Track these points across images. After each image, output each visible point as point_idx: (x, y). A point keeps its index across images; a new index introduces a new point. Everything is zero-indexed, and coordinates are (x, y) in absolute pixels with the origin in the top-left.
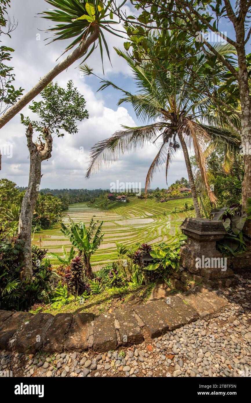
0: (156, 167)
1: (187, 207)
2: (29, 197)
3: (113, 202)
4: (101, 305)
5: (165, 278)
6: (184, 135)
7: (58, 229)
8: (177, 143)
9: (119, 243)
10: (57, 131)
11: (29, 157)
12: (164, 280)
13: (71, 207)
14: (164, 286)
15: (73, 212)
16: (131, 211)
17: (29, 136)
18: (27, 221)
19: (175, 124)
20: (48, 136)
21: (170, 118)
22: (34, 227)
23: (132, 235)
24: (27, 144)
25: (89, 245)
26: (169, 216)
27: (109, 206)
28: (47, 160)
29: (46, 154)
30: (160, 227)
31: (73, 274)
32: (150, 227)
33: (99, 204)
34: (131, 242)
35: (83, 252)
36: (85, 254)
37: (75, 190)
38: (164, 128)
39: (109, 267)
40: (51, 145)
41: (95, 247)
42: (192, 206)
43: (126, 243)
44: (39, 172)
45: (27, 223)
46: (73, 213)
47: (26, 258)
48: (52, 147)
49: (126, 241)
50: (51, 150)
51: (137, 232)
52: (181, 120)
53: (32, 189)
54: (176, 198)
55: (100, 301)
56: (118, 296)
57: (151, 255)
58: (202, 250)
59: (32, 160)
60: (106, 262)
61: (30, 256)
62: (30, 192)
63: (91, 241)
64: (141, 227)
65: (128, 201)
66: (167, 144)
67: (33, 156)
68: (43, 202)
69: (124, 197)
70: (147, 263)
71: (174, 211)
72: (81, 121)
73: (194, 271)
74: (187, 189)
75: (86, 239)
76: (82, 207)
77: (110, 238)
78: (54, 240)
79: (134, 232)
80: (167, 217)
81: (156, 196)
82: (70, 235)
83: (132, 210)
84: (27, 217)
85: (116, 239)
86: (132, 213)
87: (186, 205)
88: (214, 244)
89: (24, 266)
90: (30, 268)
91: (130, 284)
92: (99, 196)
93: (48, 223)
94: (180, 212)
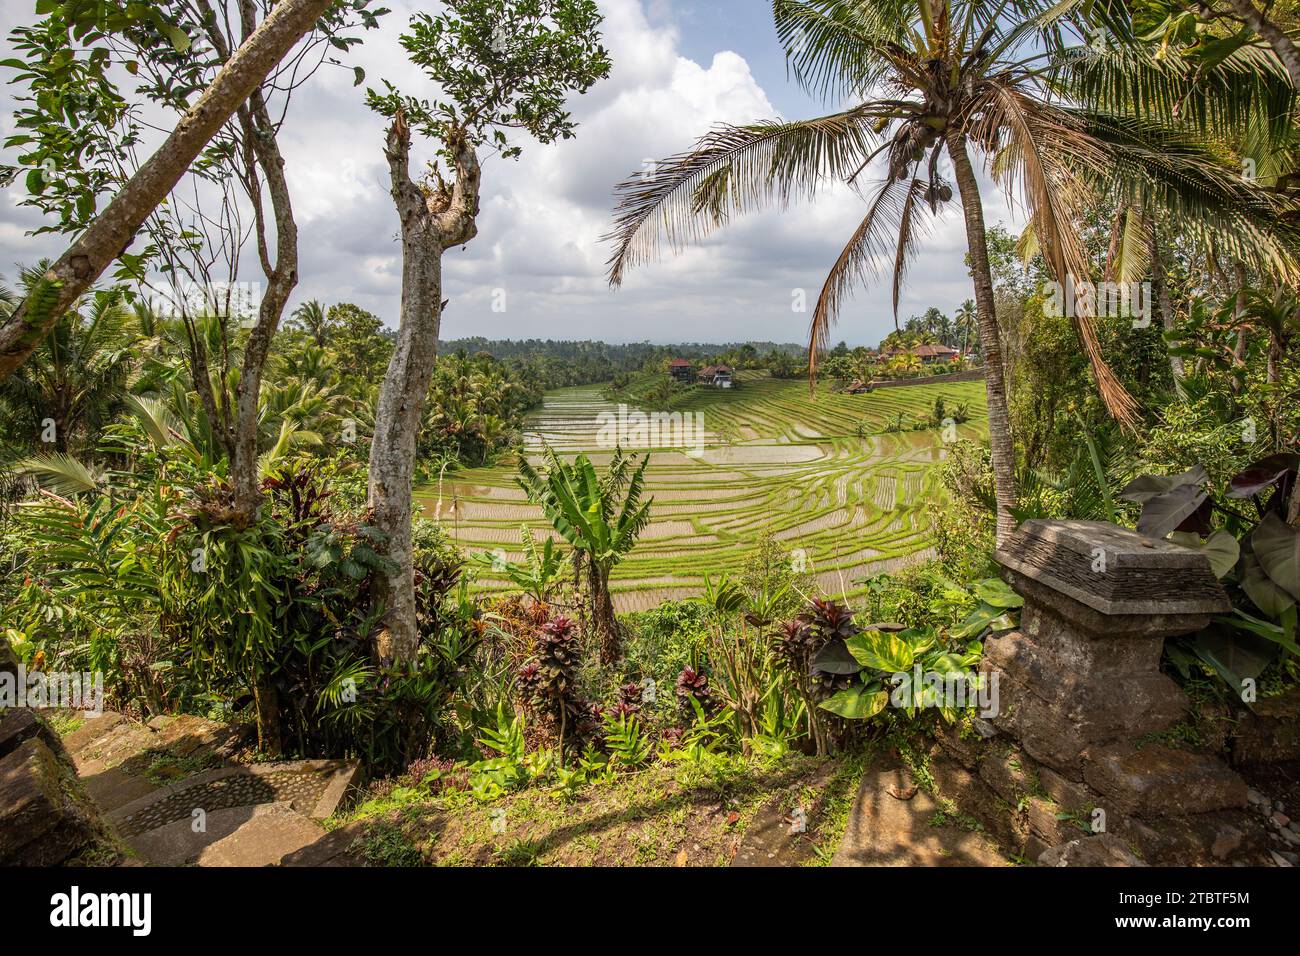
0: (851, 271)
1: (940, 414)
2: (402, 380)
3: (687, 387)
4: (646, 827)
5: (904, 747)
6: (971, 148)
7: (510, 469)
8: (942, 184)
9: (705, 522)
10: (499, 135)
11: (400, 236)
12: (898, 754)
13: (552, 400)
14: (901, 786)
15: (557, 415)
16: (748, 419)
17: (398, 156)
18: (396, 465)
19: (940, 106)
20: (464, 157)
21: (921, 82)
22: (439, 458)
23: (747, 498)
24: (391, 187)
25: (606, 531)
26: (875, 440)
27: (674, 399)
28: (461, 246)
29: (456, 223)
30: (844, 477)
31: (547, 678)
32: (810, 476)
33: (641, 391)
34: (743, 521)
35: (587, 554)
36: (592, 562)
37: (564, 344)
38: (897, 124)
39: (669, 610)
40: (476, 191)
41: (625, 544)
42: (961, 409)
43: (725, 525)
44: (432, 293)
45: (396, 470)
46: (557, 420)
47: (395, 588)
48: (477, 198)
49: (726, 518)
50: (476, 211)
51: (762, 489)
52: (969, 91)
53: (410, 353)
54: (906, 379)
55: (643, 808)
56: (713, 796)
57: (852, 650)
58: (1099, 675)
59: (409, 246)
60: (662, 582)
61: (408, 581)
62: (403, 363)
63: (613, 522)
64: (779, 472)
65: (737, 386)
66: (902, 188)
67: (413, 231)
68: (464, 380)
69: (723, 373)
70: (833, 684)
71: (895, 424)
72: (582, 92)
73: (1050, 756)
74: (945, 349)
75: (598, 513)
76: (587, 401)
77: (673, 504)
78: (500, 502)
79: (752, 491)
80: (870, 445)
81: (836, 373)
82: (546, 496)
83: (748, 416)
84: (396, 452)
85: (693, 509)
86: (748, 425)
87: (940, 405)
88: (1155, 648)
89: (391, 615)
90: (407, 623)
91: (758, 744)
92: (641, 365)
93: (481, 447)
94: (916, 429)
